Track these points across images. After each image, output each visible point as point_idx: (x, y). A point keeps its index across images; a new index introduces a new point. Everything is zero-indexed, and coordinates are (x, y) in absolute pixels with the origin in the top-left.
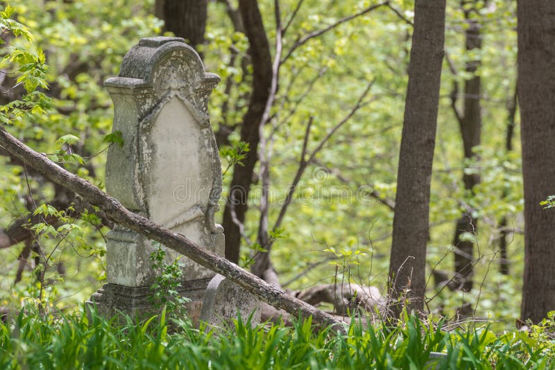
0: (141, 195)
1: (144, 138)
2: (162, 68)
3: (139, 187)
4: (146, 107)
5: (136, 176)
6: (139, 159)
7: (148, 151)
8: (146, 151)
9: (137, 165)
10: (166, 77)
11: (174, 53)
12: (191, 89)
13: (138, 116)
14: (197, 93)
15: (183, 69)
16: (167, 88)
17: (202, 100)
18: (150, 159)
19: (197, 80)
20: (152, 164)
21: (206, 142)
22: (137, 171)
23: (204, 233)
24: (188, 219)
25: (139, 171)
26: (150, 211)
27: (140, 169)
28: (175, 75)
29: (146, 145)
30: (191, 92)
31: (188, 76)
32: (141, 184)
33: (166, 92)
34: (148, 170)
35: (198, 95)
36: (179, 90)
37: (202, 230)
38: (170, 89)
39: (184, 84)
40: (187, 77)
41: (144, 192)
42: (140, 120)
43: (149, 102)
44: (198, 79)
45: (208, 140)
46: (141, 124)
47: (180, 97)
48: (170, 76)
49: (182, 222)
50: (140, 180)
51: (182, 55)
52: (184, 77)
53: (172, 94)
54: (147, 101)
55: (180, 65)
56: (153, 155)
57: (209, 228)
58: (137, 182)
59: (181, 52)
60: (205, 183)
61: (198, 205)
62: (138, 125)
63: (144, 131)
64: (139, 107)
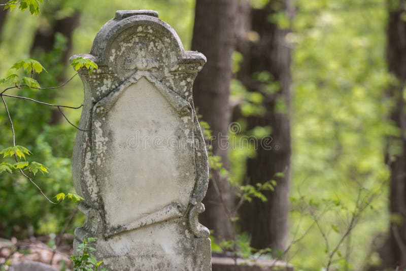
0: (93, 189)
1: (97, 124)
2: (125, 45)
3: (91, 180)
4: (104, 89)
5: (87, 167)
6: (91, 148)
7: (102, 139)
8: (99, 138)
9: (89, 155)
10: (132, 56)
11: (140, 29)
12: (166, 70)
13: (93, 99)
14: (175, 75)
15: (156, 47)
16: (133, 67)
17: (183, 83)
18: (105, 148)
19: (172, 61)
20: (108, 155)
21: (187, 132)
22: (88, 161)
23: (185, 236)
24: (158, 220)
25: (91, 162)
26: (106, 208)
27: (92, 159)
28: (143, 53)
29: (101, 131)
30: (167, 74)
31: (163, 55)
32: (94, 176)
33: (132, 72)
34: (102, 160)
35: (177, 77)
36: (149, 71)
37: (182, 233)
38: (136, 69)
39: (156, 65)
40: (161, 56)
41: (98, 185)
42: (94, 103)
43: (108, 83)
44: (174, 59)
45: (189, 130)
46: (95, 108)
47: (149, 79)
48: (137, 54)
49: (149, 222)
50: (93, 172)
51: (151, 31)
52: (157, 56)
53: (139, 75)
54: (105, 81)
55: (152, 43)
56: (109, 143)
57: (190, 231)
58: (88, 173)
59: (149, 27)
60: (184, 179)
61: (173, 204)
62: (92, 109)
63: (99, 116)
64: (93, 88)
